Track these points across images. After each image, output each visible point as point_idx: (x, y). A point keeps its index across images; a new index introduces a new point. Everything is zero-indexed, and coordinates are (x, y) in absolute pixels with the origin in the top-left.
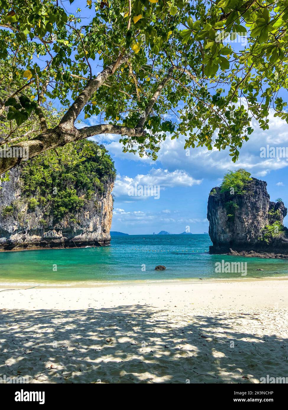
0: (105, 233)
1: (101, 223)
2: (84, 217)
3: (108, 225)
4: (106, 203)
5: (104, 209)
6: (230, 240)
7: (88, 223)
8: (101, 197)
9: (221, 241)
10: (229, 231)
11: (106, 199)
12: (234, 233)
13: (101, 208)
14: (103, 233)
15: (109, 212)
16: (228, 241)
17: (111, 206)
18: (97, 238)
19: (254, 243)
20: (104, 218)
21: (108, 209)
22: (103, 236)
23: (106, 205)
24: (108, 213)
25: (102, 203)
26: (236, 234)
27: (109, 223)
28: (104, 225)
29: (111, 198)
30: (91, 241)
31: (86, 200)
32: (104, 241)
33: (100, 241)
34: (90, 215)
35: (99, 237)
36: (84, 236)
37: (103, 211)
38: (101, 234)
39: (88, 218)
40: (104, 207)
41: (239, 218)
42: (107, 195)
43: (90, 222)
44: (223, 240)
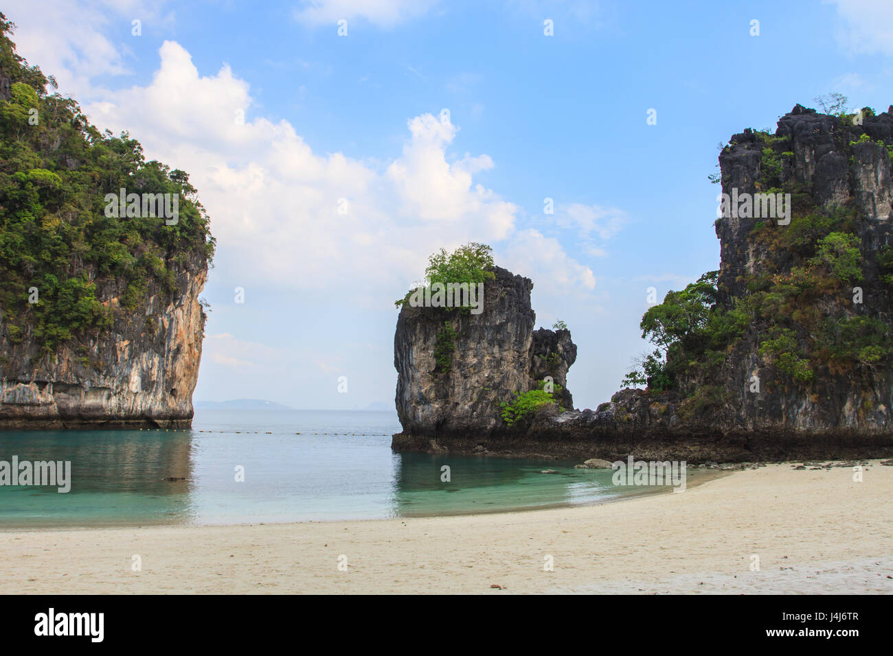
0: (175, 397)
1: (165, 371)
2: (115, 354)
3: (185, 379)
4: (181, 322)
5: (176, 336)
6: (435, 419)
7: (126, 371)
8: (168, 305)
9: (417, 421)
10: (437, 397)
11: (183, 311)
12: (447, 402)
13: (165, 334)
14: (168, 399)
15: (190, 345)
16: (432, 423)
17: (197, 329)
18: (150, 410)
19: (488, 428)
20: (175, 358)
21: (185, 337)
22: (170, 404)
23: (181, 326)
24: (186, 347)
25: (171, 321)
26: (452, 404)
27: (187, 372)
28: (174, 377)
29: (195, 310)
30: (134, 416)
31: (122, 311)
32: (172, 418)
33: (159, 417)
34: (131, 350)
35: (158, 408)
36: (114, 401)
37: (172, 343)
38: (163, 399)
39: (126, 357)
40: (174, 332)
41: (460, 365)
42: (185, 302)
43: (132, 367)
44: (420, 420)
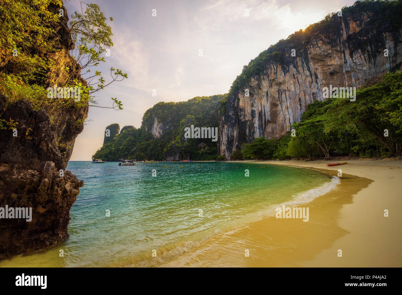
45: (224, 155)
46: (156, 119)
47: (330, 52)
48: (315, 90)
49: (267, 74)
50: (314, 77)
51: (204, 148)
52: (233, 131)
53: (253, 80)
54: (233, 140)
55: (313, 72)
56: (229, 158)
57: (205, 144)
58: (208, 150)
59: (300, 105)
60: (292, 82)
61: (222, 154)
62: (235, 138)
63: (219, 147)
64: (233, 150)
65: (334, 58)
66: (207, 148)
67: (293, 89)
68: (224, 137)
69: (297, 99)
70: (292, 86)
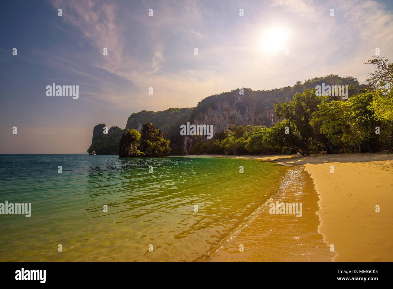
45: (185, 152)
46: (140, 124)
47: (230, 108)
48: (225, 124)
49: (207, 112)
50: (225, 118)
51: (175, 147)
52: (190, 139)
53: (200, 114)
54: (190, 144)
55: (225, 115)
56: (188, 153)
57: (175, 145)
58: (177, 148)
59: (220, 129)
60: (217, 118)
61: (184, 151)
62: (191, 143)
63: (183, 147)
64: (190, 149)
65: (232, 111)
66: (176, 147)
67: (217, 122)
68: (186, 142)
69: (219, 126)
70: (217, 120)
